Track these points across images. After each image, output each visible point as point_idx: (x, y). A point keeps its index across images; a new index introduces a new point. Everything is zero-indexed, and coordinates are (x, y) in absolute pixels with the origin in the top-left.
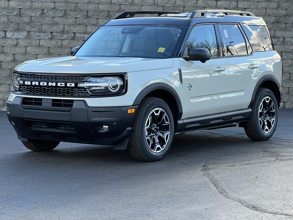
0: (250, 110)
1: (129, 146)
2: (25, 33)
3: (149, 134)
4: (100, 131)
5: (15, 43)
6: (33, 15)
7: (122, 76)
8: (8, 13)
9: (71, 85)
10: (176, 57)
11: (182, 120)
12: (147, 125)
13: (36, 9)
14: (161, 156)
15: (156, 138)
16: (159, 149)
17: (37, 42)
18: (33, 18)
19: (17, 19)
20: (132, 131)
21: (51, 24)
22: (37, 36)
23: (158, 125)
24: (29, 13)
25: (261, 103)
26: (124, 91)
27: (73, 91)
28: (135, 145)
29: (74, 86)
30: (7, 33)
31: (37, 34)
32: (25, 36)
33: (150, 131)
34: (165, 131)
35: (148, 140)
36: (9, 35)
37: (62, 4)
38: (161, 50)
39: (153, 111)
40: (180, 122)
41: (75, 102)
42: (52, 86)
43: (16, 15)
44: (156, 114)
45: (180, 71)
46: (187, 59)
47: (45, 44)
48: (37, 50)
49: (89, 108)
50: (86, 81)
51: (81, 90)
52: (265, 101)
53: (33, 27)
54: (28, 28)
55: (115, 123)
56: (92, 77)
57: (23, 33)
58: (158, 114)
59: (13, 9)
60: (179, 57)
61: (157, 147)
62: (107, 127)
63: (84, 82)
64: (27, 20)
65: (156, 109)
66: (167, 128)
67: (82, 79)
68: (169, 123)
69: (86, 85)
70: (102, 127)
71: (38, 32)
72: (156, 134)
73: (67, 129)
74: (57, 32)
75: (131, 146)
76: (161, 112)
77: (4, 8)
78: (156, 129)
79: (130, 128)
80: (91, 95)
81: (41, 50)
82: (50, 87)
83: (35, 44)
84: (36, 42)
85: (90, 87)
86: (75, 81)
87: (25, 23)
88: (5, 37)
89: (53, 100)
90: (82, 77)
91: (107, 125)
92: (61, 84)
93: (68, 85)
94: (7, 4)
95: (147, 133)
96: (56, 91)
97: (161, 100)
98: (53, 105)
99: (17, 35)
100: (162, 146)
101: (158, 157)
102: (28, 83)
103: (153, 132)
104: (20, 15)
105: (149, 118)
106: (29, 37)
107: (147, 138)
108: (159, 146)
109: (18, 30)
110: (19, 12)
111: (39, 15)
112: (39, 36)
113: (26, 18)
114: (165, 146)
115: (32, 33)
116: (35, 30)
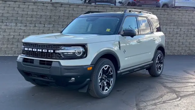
0: (152, 62)
1: (88, 89)
2: (52, 25)
3: (101, 81)
4: (70, 81)
5: (48, 29)
6: (55, 18)
7: (84, 46)
8: (46, 17)
9: (51, 51)
10: (117, 34)
11: (120, 70)
12: (100, 76)
13: (57, 16)
14: (108, 94)
15: (105, 83)
16: (107, 90)
17: (57, 29)
18: (55, 20)
19: (49, 20)
20: (91, 81)
21: (63, 22)
23: (106, 75)
24: (54, 17)
25: (157, 58)
26: (85, 56)
27: (52, 55)
28: (92, 89)
29: (53, 52)
30: (45, 25)
33: (101, 79)
34: (110, 78)
35: (100, 85)
36: (46, 26)
37: (67, 14)
38: (108, 30)
39: (104, 67)
40: (119, 72)
41: (53, 62)
42: (39, 52)
44: (105, 69)
45: (119, 43)
46: (123, 35)
47: (60, 29)
49: (62, 67)
50: (61, 49)
51: (57, 55)
52: (159, 57)
54: (53, 23)
55: (79, 77)
56: (64, 46)
58: (106, 69)
59: (48, 15)
60: (119, 34)
61: (106, 89)
62: (74, 78)
63: (59, 49)
64: (53, 20)
65: (105, 66)
66: (112, 76)
67: (58, 48)
68: (113, 73)
69: (60, 51)
70: (71, 79)
72: (105, 81)
73: (49, 79)
74: (65, 25)
75: (89, 90)
76: (108, 67)
78: (105, 77)
79: (89, 79)
80: (64, 58)
82: (38, 52)
85: (63, 53)
86: (54, 49)
88: (44, 27)
89: (40, 60)
90: (58, 46)
91: (73, 78)
92: (45, 51)
93: (49, 51)
95: (99, 81)
96: (42, 55)
97: (108, 60)
98: (40, 63)
99: (49, 26)
100: (108, 88)
101: (106, 95)
102: (26, 49)
103: (104, 80)
104: (50, 18)
105: (101, 72)
106: (53, 27)
107: (99, 84)
108: (107, 88)
109: (50, 24)
111: (58, 18)
112: (58, 26)
114: (110, 87)
115: (55, 25)
116: (56, 24)
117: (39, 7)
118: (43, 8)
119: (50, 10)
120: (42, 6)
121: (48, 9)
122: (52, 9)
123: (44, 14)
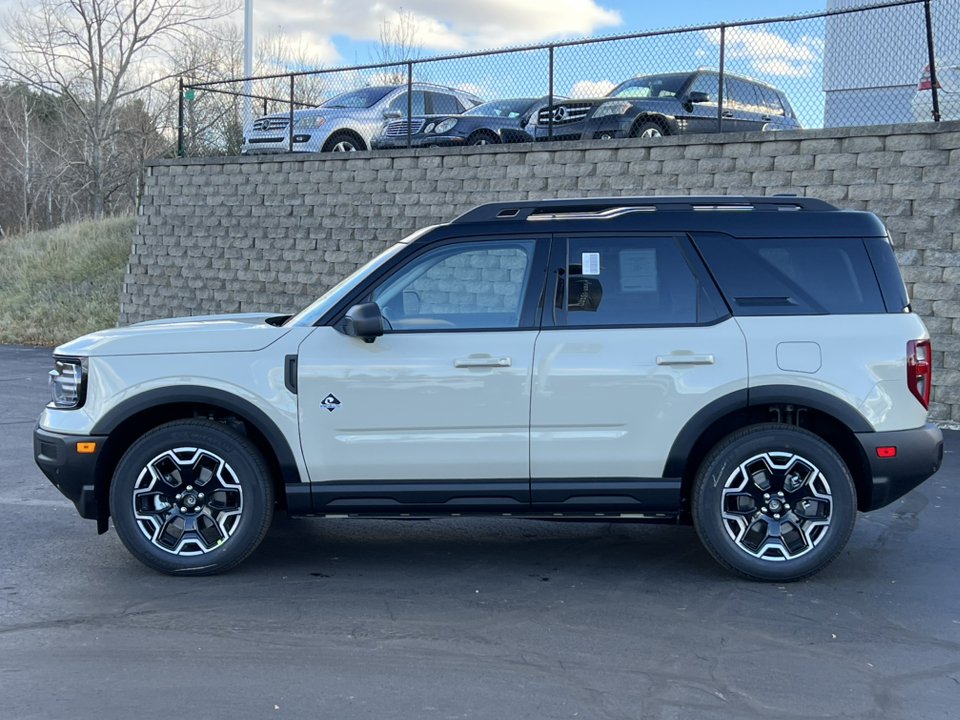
6: (936, 212)
8: (885, 210)
13: (945, 200)
17: (937, 273)
18: (935, 221)
19: (901, 224)
22: (937, 259)
23: (198, 489)
24: (929, 209)
31: (937, 255)
32: (911, 259)
43: (903, 214)
47: (953, 276)
48: (933, 291)
53: (931, 241)
57: (908, 254)
58: (192, 462)
59: (898, 201)
64: (921, 224)
71: (939, 251)
76: (204, 457)
77: (879, 201)
81: (941, 289)
83: (931, 277)
84: (934, 272)
87: (917, 230)
94: (887, 192)
110: (908, 207)
111: (949, 213)
112: (942, 260)
113: (920, 221)
115: (928, 253)
116: (934, 246)
117: (862, 160)
118: (879, 162)
119: (910, 171)
120: (878, 150)
121: (905, 166)
122: (925, 161)
123: (878, 196)
